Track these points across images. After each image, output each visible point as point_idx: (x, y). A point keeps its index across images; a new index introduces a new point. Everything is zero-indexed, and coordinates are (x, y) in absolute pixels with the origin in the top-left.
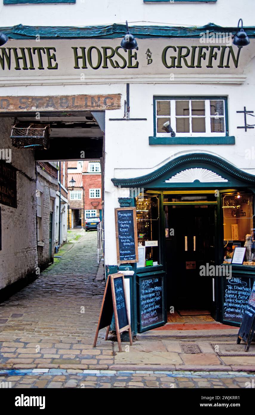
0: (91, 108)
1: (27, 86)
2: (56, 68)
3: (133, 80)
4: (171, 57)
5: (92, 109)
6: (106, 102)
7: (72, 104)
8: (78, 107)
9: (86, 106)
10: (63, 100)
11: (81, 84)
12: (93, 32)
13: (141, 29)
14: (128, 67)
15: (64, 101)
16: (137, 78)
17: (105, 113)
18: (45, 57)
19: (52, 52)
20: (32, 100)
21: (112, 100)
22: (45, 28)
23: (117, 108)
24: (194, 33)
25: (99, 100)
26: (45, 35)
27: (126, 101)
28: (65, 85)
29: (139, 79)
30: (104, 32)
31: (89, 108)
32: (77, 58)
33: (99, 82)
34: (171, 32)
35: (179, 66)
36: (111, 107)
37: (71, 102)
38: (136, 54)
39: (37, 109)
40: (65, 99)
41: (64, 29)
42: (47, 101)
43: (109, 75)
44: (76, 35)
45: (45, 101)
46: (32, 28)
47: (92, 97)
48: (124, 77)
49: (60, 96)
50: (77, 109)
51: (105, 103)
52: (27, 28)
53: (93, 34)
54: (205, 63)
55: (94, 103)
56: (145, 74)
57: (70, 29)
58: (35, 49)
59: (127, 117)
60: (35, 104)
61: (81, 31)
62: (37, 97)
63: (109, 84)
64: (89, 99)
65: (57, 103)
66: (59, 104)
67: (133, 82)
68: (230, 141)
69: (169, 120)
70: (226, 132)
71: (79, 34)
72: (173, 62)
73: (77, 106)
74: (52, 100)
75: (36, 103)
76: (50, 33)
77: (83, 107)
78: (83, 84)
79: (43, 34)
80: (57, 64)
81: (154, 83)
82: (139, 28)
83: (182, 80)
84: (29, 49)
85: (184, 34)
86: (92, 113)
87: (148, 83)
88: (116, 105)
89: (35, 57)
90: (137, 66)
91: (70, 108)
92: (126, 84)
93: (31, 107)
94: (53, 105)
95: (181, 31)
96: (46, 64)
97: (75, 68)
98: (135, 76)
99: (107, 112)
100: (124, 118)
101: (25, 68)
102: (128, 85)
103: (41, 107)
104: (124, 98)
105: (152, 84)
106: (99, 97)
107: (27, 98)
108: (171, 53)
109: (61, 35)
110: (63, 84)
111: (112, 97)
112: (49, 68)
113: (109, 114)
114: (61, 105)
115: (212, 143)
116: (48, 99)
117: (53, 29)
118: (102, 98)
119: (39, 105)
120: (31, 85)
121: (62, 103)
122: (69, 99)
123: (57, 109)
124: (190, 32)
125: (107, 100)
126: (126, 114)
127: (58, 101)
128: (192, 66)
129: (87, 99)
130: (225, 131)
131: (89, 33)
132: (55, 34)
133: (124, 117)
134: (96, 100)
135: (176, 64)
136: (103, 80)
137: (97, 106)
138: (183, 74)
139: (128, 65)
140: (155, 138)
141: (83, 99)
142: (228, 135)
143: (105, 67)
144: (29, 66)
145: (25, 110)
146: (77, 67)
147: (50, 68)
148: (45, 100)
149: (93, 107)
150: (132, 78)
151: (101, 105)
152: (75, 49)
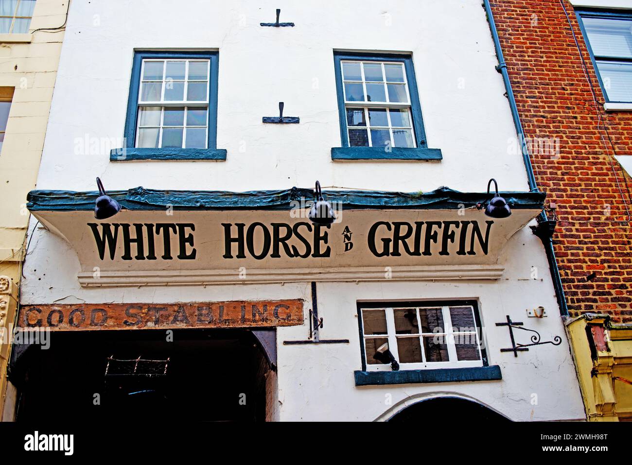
0: (252, 324)
1: (141, 286)
2: (193, 256)
3: (322, 276)
4: (382, 239)
5: (254, 325)
6: (277, 312)
7: (218, 316)
8: (229, 322)
9: (244, 320)
10: (202, 309)
11: (234, 284)
12: (258, 199)
13: (336, 196)
14: (314, 256)
15: (204, 312)
16: (329, 273)
17: (276, 332)
18: (175, 239)
19: (188, 231)
20: (149, 311)
21: (287, 309)
22: (180, 193)
23: (297, 322)
24: (420, 201)
25: (265, 310)
26: (180, 204)
27: (312, 310)
28: (206, 285)
29: (332, 274)
30: (277, 200)
31: (248, 323)
32: (229, 240)
33: (265, 281)
34: (383, 201)
35: (396, 253)
36: (286, 321)
37: (216, 314)
38: (326, 234)
39: (157, 325)
40: (206, 309)
41: (212, 195)
42: (175, 311)
43: (281, 268)
44: (231, 204)
45: (172, 313)
46: (158, 193)
47: (254, 305)
48: (307, 271)
49: (198, 304)
50: (228, 325)
51: (276, 315)
52: (151, 192)
53: (258, 202)
54: (436, 247)
55: (257, 314)
56: (341, 266)
57: (222, 195)
58: (159, 226)
59: (315, 338)
60: (154, 318)
61: (239, 198)
62: (157, 304)
63: (282, 284)
64: (249, 309)
65: (191, 315)
66: (196, 318)
67: (322, 279)
68: (493, 374)
69: (386, 340)
70: (483, 360)
71: (236, 202)
72: (386, 247)
73: (228, 320)
74: (184, 310)
75: (155, 316)
76: (189, 201)
77: (238, 321)
78: (238, 284)
79: (177, 202)
80: (194, 251)
81: (358, 280)
82: (333, 195)
83: (403, 274)
84: (150, 227)
85: (403, 202)
86: (254, 332)
87: (347, 282)
88: (295, 317)
89: (159, 239)
90: (327, 254)
91: (215, 324)
92: (311, 283)
93: (147, 322)
94: (185, 319)
95: (399, 199)
96: (175, 251)
97: (225, 257)
98: (325, 270)
99: (280, 330)
100: (311, 340)
101: (140, 257)
102: (314, 285)
103: (163, 322)
104: (308, 306)
105: (354, 283)
106: (266, 305)
107: (140, 306)
108: (382, 232)
109: (207, 203)
110: (204, 284)
111: (288, 305)
112: (180, 257)
113: (284, 333)
114: (198, 318)
115: (463, 378)
116: (176, 308)
117: (193, 194)
118: (270, 307)
119: (160, 319)
120: (148, 284)
121: (201, 315)
122: (214, 307)
123: (192, 326)
124: (413, 200)
125: (280, 310)
126: (313, 333)
127: (194, 312)
128: (417, 253)
129: (245, 308)
130: (481, 358)
131: (253, 202)
132: (197, 202)
133: (309, 339)
134: (261, 309)
135: (391, 250)
136: (272, 277)
137: (263, 320)
138: (402, 265)
139: (312, 252)
140: (365, 373)
141: (237, 309)
142: (488, 365)
143: (276, 255)
144: (146, 253)
145: (135, 328)
146: (228, 255)
147: (182, 256)
148: (170, 310)
149: (255, 321)
150: (320, 273)
151: (268, 318)
152: (227, 227)
